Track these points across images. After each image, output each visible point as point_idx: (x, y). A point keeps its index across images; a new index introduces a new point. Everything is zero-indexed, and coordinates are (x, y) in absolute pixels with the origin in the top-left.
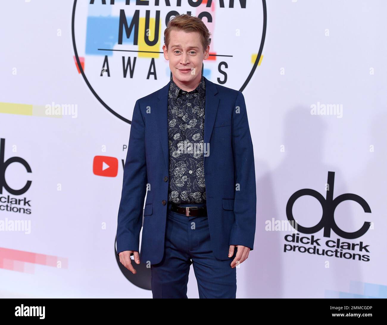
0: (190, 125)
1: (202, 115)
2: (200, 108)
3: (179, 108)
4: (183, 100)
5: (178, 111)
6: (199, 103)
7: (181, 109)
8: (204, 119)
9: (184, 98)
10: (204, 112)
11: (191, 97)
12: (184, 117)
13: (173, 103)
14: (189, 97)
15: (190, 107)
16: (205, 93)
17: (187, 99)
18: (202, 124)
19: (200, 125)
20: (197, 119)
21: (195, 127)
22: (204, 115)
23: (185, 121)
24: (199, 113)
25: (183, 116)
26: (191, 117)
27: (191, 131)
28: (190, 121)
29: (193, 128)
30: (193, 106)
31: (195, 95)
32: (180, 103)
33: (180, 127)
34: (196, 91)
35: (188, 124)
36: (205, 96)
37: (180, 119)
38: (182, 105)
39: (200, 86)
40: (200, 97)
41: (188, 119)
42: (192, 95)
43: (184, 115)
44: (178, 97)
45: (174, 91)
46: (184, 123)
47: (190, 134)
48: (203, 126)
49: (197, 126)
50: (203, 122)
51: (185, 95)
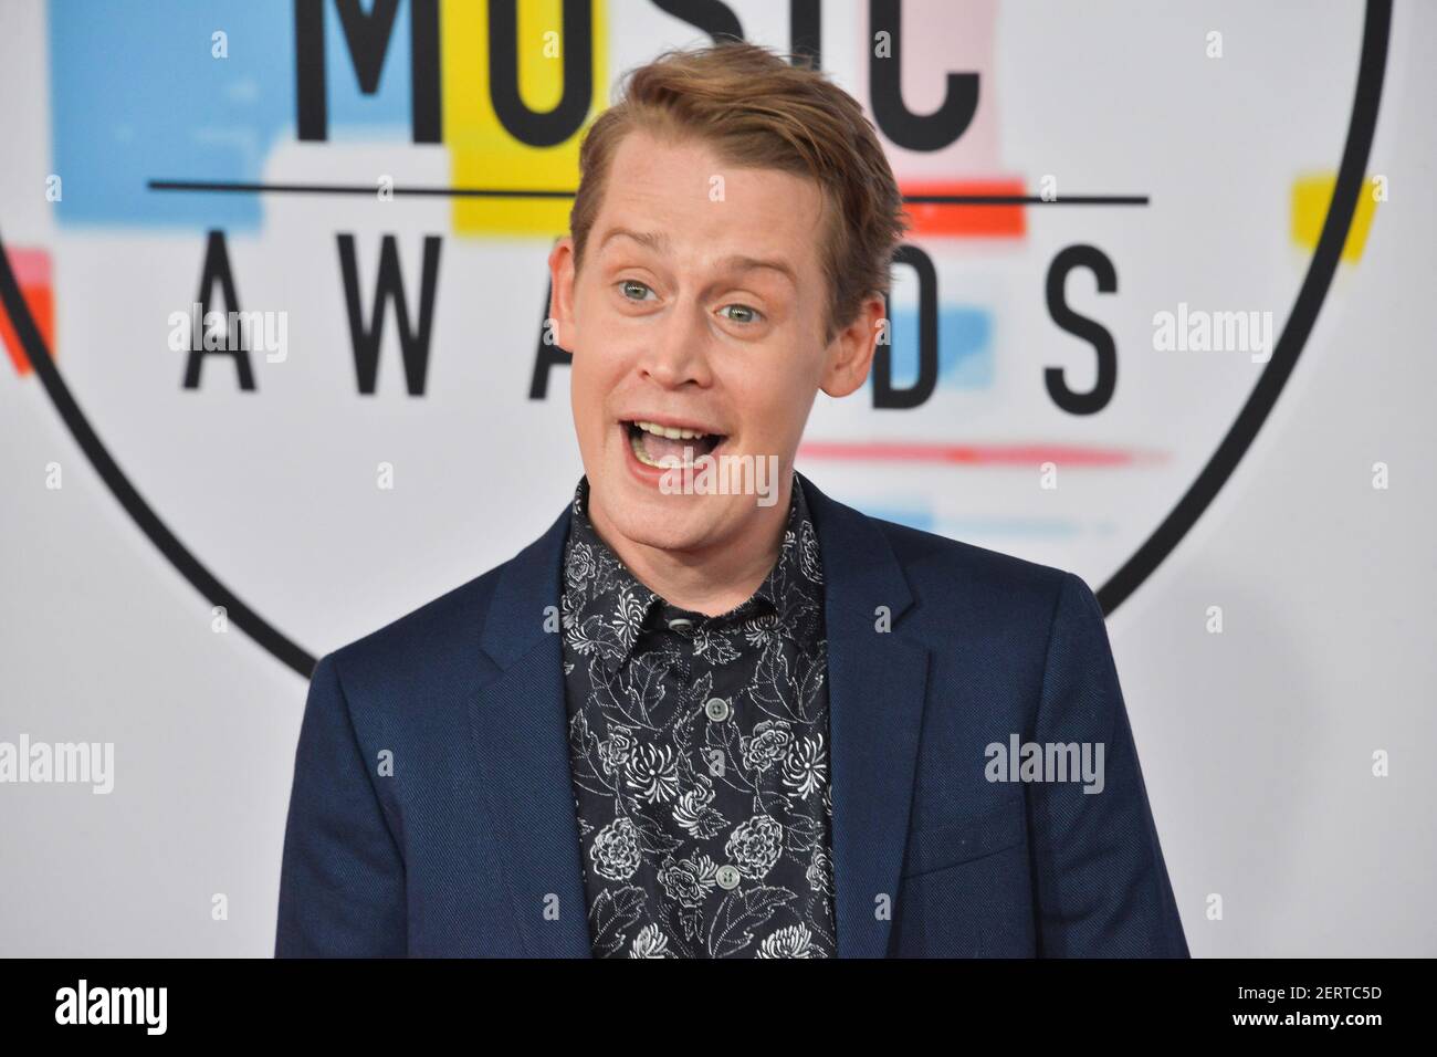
0: (734, 863)
1: (809, 786)
2: (799, 732)
3: (644, 738)
4: (674, 673)
5: (640, 761)
6: (789, 694)
7: (660, 745)
8: (826, 820)
9: (676, 657)
10: (827, 760)
11: (729, 654)
12: (687, 800)
13: (604, 695)
14: (713, 652)
15: (728, 732)
16: (822, 611)
17: (700, 666)
18: (818, 858)
19: (806, 859)
20: (780, 815)
21: (769, 880)
22: (829, 782)
23: (693, 832)
24: (790, 772)
25: (675, 800)
26: (733, 802)
27: (739, 906)
28: (734, 835)
29: (753, 884)
30: (748, 717)
31: (757, 637)
32: (650, 696)
33: (659, 877)
34: (759, 608)
35: (721, 860)
36: (821, 632)
37: (657, 817)
38: (662, 713)
39: (785, 570)
40: (793, 649)
41: (716, 819)
42: (729, 637)
43: (687, 786)
44: (635, 651)
45: (606, 605)
46: (689, 847)
47: (737, 933)
48: (827, 868)
49: (787, 872)
50: (827, 842)
51: (684, 639)
